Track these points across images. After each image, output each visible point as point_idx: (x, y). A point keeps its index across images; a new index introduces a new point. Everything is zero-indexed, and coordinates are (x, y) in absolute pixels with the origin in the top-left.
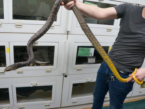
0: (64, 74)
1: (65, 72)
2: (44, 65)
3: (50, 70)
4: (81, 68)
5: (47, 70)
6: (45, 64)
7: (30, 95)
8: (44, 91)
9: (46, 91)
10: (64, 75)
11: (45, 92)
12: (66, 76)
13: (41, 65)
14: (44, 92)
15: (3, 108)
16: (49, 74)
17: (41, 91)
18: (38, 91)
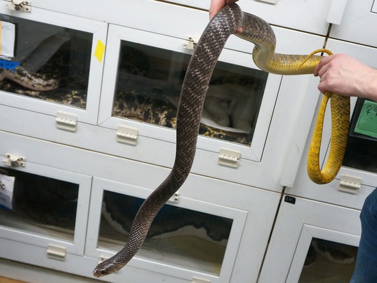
0: (284, 187)
1: (288, 182)
2: (219, 137)
3: (235, 159)
4: (357, 186)
5: (222, 156)
6: (224, 131)
7: (155, 237)
8: (212, 237)
9: (215, 239)
10: (283, 193)
11: (211, 240)
12: (291, 200)
13: (210, 135)
14: (209, 239)
15: (47, 248)
16: (226, 172)
17: (202, 232)
18: (189, 230)
